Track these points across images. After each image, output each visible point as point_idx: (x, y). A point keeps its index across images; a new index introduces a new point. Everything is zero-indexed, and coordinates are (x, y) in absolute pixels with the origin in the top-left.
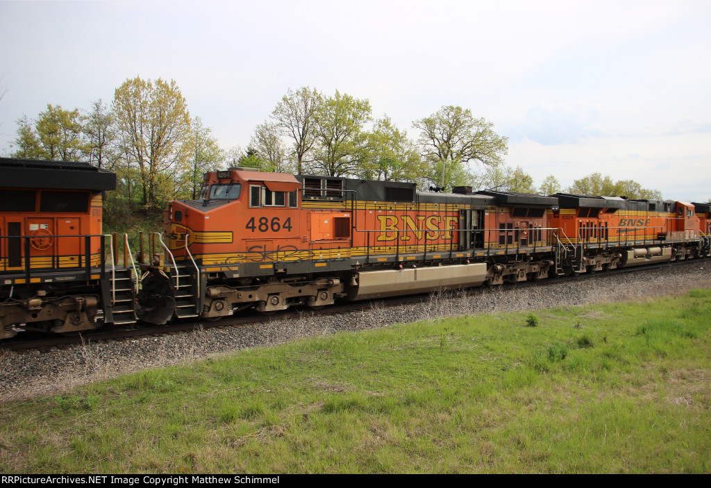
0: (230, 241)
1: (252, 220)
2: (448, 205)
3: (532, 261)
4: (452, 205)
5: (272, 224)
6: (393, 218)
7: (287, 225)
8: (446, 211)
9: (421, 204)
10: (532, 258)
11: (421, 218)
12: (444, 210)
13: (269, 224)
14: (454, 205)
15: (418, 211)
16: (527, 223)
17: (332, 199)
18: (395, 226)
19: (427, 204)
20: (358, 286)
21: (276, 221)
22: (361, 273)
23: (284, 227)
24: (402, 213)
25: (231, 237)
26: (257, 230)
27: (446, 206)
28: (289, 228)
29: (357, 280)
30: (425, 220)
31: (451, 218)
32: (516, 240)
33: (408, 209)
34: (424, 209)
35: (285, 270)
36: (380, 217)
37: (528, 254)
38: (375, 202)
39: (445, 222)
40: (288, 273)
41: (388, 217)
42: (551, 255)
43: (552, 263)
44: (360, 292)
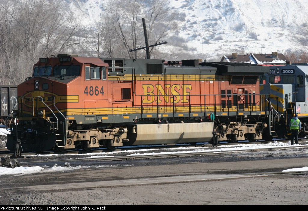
0: (77, 101)
1: (87, 88)
2: (184, 76)
3: (248, 123)
4: (187, 76)
5: (95, 91)
6: (151, 86)
7: (102, 91)
8: (183, 81)
9: (167, 76)
10: (249, 120)
11: (168, 86)
12: (182, 80)
13: (94, 90)
14: (189, 76)
15: (166, 81)
16: (243, 89)
17: (118, 73)
18: (152, 92)
19: (172, 76)
20: (136, 134)
21: (97, 88)
22: (138, 125)
23: (101, 93)
24: (156, 83)
25: (78, 99)
26: (89, 94)
27: (183, 77)
28: (103, 93)
29: (136, 130)
30: (171, 88)
31: (187, 86)
32: (235, 104)
33: (160, 79)
34: (170, 79)
35: (102, 120)
36: (143, 86)
37: (246, 116)
38: (141, 75)
39: (183, 88)
40: (103, 122)
41: (148, 86)
42: (264, 119)
43: (266, 125)
44: (138, 139)
